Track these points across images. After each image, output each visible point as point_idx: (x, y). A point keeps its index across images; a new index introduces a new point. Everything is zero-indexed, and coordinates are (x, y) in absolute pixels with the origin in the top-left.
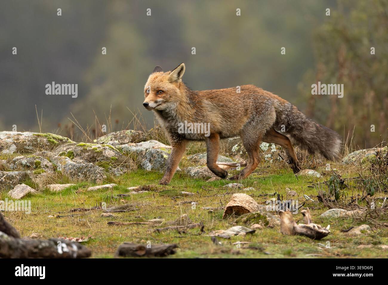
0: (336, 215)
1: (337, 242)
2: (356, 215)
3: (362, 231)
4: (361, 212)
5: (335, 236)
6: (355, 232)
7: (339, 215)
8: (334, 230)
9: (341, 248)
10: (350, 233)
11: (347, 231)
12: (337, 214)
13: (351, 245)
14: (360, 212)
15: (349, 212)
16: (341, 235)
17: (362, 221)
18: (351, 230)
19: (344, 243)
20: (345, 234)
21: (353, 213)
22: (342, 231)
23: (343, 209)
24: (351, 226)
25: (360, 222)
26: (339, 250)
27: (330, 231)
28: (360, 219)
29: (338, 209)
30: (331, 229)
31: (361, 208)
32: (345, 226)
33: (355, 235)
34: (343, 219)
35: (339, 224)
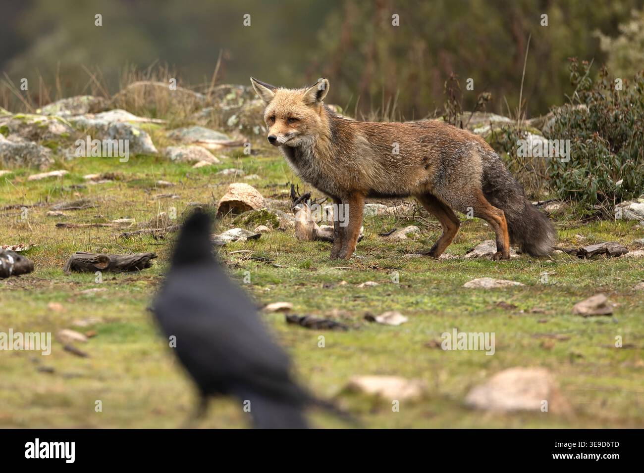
0: (372, 213)
1: (374, 251)
2: (401, 213)
3: (409, 235)
4: (406, 209)
5: (370, 242)
6: (399, 236)
7: (376, 213)
8: (369, 234)
9: (379, 258)
10: (391, 237)
11: (387, 235)
12: (374, 211)
13: (393, 253)
14: (405, 208)
15: (391, 208)
16: (378, 240)
17: (408, 221)
18: (394, 233)
19: (383, 251)
20: (384, 238)
21: (395, 210)
22: (380, 235)
23: (382, 204)
24: (393, 227)
25: (405, 222)
26: (377, 261)
27: (363, 235)
28: (405, 218)
29: (375, 205)
30: (365, 232)
31: (407, 203)
32: (385, 227)
33: (399, 240)
34: (381, 218)
35: (377, 225)
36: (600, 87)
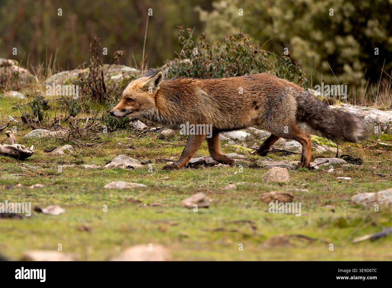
0: (39, 136)
1: (41, 162)
2: (60, 136)
3: (65, 151)
4: (64, 133)
5: (38, 157)
6: (58, 152)
7: (42, 136)
8: (37, 151)
9: (45, 167)
10: (53, 153)
11: (50, 151)
12: (41, 134)
13: (54, 164)
14: (62, 132)
15: (52, 132)
16: (44, 155)
17: (65, 141)
18: (55, 150)
19: (48, 163)
20: (48, 153)
21: (56, 133)
22: (45, 151)
23: (46, 129)
24: (54, 146)
25: (63, 142)
26: (43, 169)
27: (33, 151)
28: (63, 139)
29: (42, 130)
30: (34, 149)
31: (64, 129)
32: (49, 146)
33: (59, 155)
34: (46, 139)
35: (43, 144)
36: (200, 47)
